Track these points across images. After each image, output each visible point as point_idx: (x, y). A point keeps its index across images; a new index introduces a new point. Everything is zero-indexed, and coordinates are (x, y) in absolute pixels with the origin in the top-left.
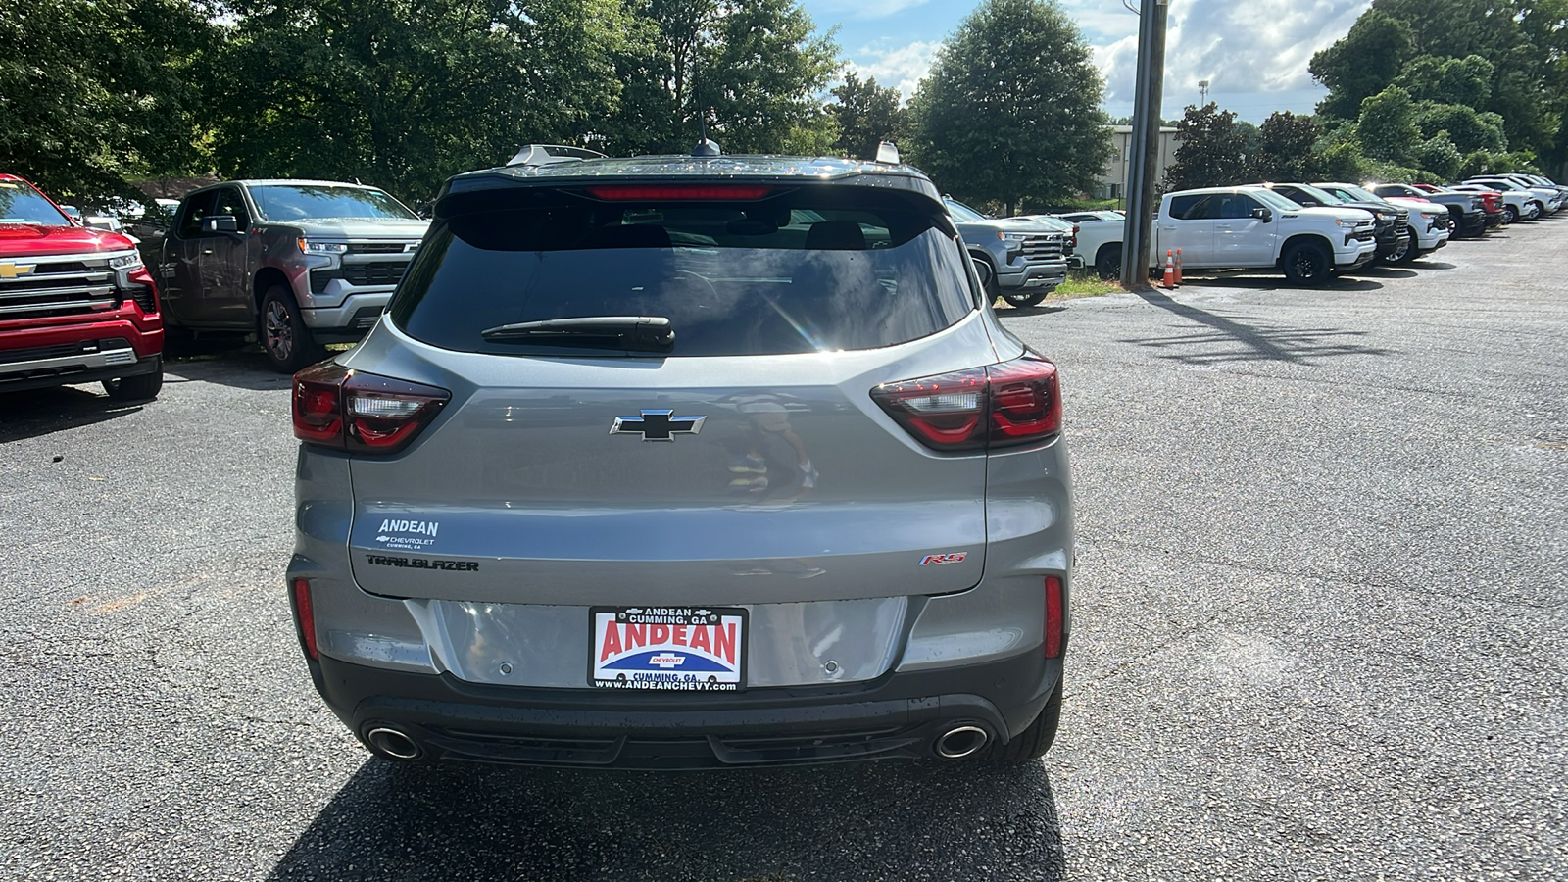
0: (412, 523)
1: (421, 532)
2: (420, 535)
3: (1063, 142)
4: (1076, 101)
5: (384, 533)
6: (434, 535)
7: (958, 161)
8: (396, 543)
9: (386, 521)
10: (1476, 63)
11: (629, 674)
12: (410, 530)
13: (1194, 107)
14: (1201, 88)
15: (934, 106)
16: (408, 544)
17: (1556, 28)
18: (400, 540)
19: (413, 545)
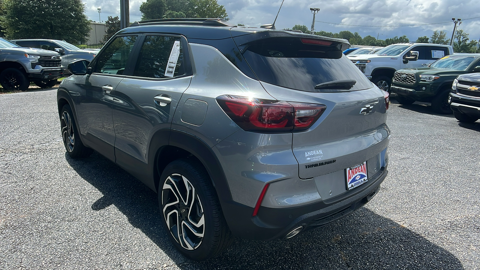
0: (314, 151)
1: (318, 154)
2: (317, 155)
3: (74, 24)
4: (76, 11)
5: (307, 157)
6: (322, 154)
7: (30, 26)
8: (313, 159)
9: (306, 153)
10: (181, 14)
11: (353, 184)
12: (315, 154)
13: (111, 17)
14: (99, 11)
15: (14, 5)
16: (317, 158)
17: (195, 8)
18: (314, 158)
19: (318, 158)
